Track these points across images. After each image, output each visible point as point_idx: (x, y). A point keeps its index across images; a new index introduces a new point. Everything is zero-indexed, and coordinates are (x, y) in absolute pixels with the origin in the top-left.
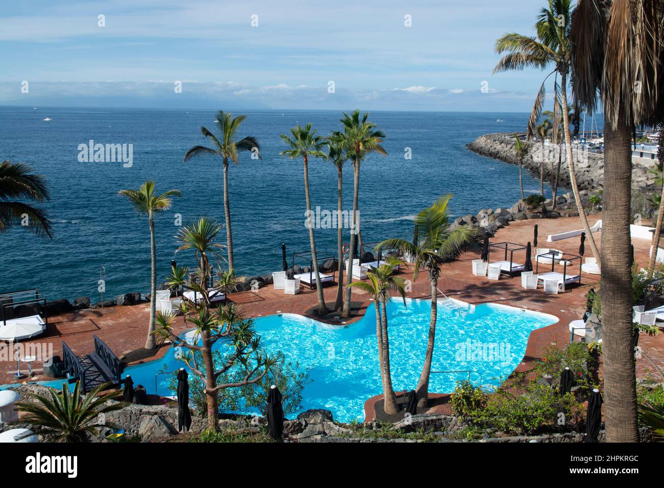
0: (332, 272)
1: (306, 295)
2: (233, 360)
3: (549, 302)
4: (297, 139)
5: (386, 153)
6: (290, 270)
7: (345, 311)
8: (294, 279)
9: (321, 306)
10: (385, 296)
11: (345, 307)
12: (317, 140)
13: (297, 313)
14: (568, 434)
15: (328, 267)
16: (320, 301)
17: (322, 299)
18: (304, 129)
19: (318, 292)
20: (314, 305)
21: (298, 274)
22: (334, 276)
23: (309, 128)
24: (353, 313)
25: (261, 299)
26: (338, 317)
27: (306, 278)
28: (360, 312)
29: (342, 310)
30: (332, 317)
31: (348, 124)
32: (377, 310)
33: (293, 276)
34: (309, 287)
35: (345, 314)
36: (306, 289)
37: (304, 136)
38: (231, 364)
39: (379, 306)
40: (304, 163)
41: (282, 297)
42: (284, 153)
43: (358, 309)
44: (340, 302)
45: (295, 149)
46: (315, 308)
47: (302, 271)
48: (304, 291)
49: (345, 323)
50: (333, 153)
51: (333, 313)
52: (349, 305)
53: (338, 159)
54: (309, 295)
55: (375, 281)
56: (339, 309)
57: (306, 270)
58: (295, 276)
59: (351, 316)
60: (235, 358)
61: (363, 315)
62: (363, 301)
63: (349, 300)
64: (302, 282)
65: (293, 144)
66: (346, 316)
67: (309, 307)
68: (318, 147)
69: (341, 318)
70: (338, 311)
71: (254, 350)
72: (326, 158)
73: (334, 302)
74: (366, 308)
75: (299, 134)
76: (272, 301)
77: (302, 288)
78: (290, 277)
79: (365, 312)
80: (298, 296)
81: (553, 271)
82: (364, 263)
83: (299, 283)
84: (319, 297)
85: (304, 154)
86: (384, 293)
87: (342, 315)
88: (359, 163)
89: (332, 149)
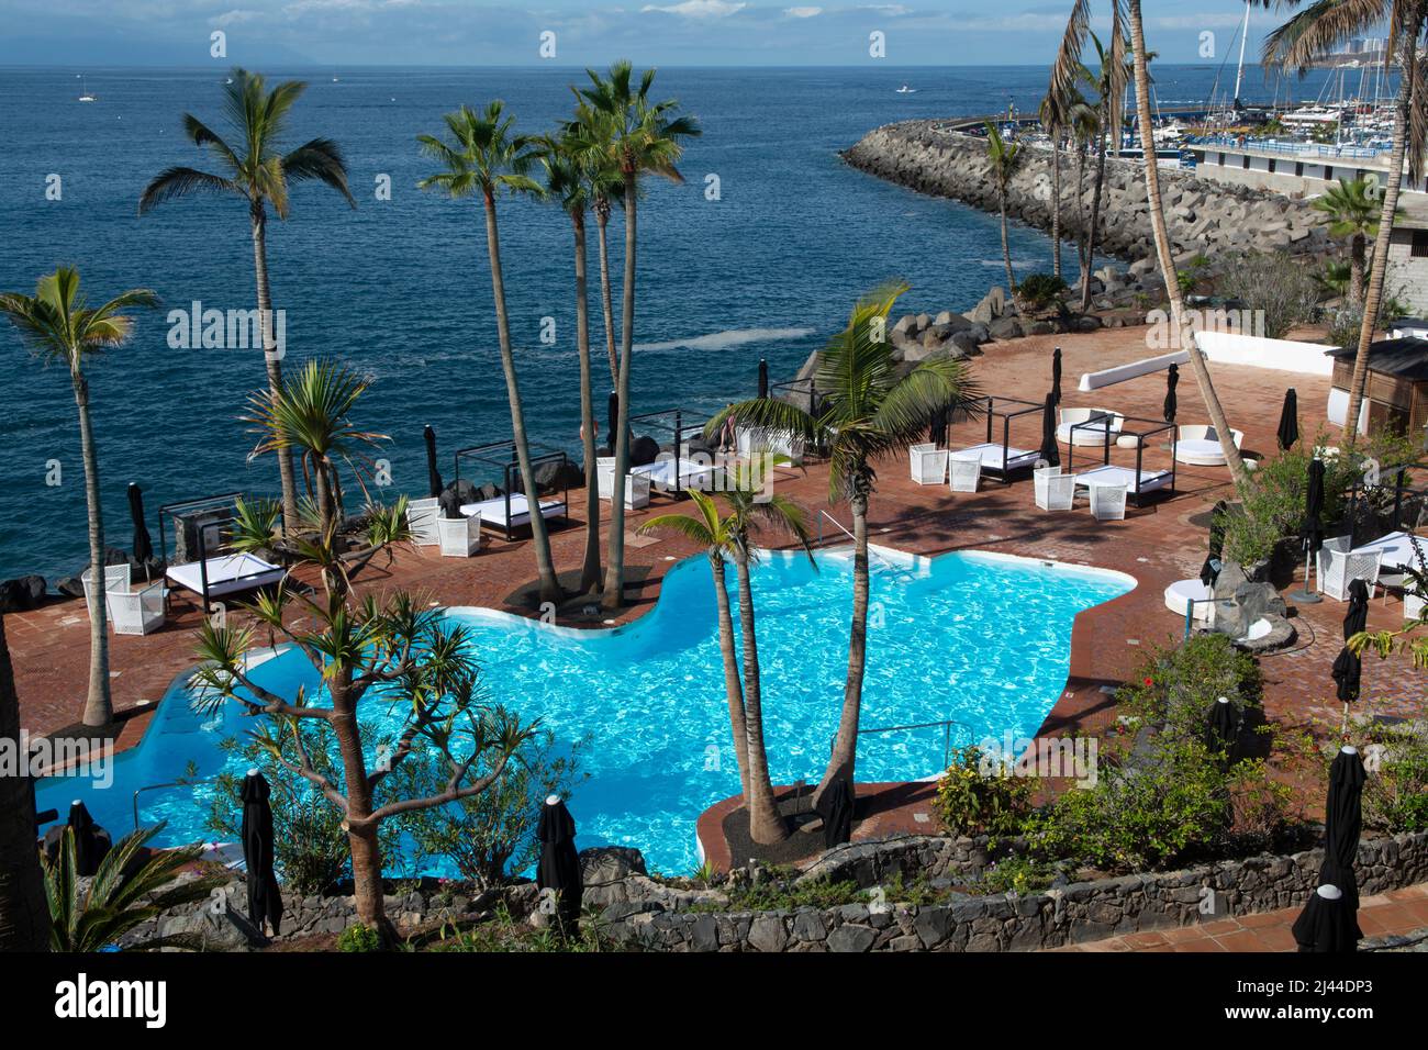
0: (555, 493)
1: (497, 556)
2: (410, 739)
3: (1108, 539)
4: (465, 143)
5: (680, 177)
6: (446, 494)
7: (609, 593)
8: (461, 516)
9: (546, 582)
10: (746, 547)
11: (610, 581)
12: (519, 144)
13: (485, 606)
14: (1253, 859)
15: (545, 482)
16: (542, 570)
17: (549, 563)
18: (483, 119)
19: (536, 546)
20: (525, 581)
21: (469, 503)
22: (566, 504)
23: (495, 113)
24: (630, 595)
25: (382, 574)
26: (592, 609)
27: (493, 511)
28: (646, 592)
29: (601, 589)
30: (579, 608)
31: (603, 101)
32: (718, 584)
33: (457, 509)
34: (505, 536)
35: (609, 600)
36: (495, 540)
37: (483, 135)
38: (406, 748)
39: (723, 573)
40: (486, 208)
41: (435, 565)
42: (430, 182)
43: (641, 585)
44: (593, 571)
45: (459, 172)
46: (530, 589)
47: (477, 496)
48: (491, 546)
49: (611, 622)
50: (559, 180)
51: (577, 600)
52: (620, 576)
53: (572, 197)
54: (507, 556)
55: (710, 511)
56: (594, 586)
57: (489, 490)
58: (464, 510)
59: (624, 604)
60: (415, 733)
61: (656, 600)
62: (650, 562)
63: (620, 564)
64: (484, 524)
65: (455, 161)
66: (611, 605)
67: (512, 588)
68: (521, 166)
69: (600, 611)
70: (590, 592)
71: (461, 709)
72: (539, 192)
73: (579, 571)
74: (659, 580)
75: (471, 132)
76: (412, 578)
77: (485, 538)
78: (453, 512)
79: (660, 591)
80: (474, 559)
81: (1107, 463)
82: (637, 464)
83: (478, 528)
84: (540, 560)
85: (488, 188)
86: (744, 540)
87: (604, 604)
88: (634, 205)
89: (556, 170)
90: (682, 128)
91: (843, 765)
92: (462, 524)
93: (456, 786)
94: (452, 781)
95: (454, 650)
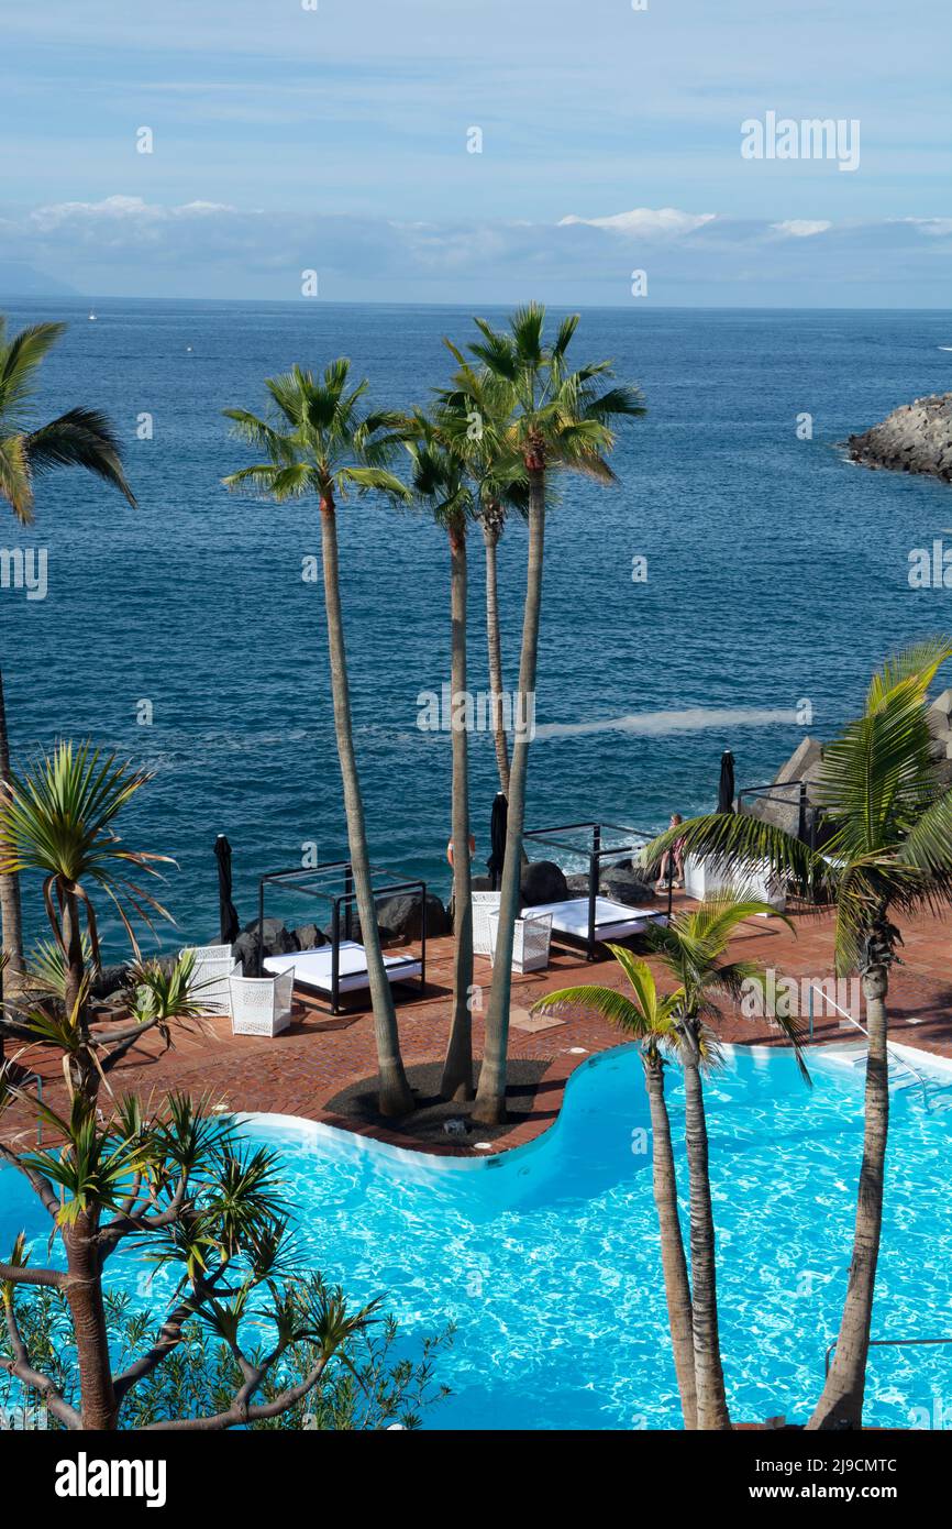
0: (407, 942)
1: (317, 1036)
2: (179, 1322)
4: (293, 419)
5: (610, 474)
6: (244, 940)
7: (484, 1101)
8: (265, 974)
9: (389, 1079)
10: (697, 1041)
11: (486, 1083)
12: (373, 424)
13: (295, 1112)
15: (392, 926)
16: (384, 1062)
17: (395, 1051)
18: (323, 386)
19: (375, 1022)
20: (358, 1077)
21: (278, 954)
22: (422, 960)
23: (340, 378)
24: (515, 1104)
25: (145, 1058)
26: (458, 1125)
27: (313, 967)
28: (541, 1102)
29: (471, 1094)
30: (436, 1123)
31: (502, 363)
32: (653, 1096)
33: (259, 963)
34: (328, 1006)
35: (483, 1113)
36: (315, 1012)
37: (323, 410)
38: (173, 1337)
39: (661, 1079)
40: (322, 515)
41: (224, 1048)
42: (242, 477)
43: (533, 1090)
44: (461, 1066)
45: (284, 463)
46: (366, 1090)
47: (290, 943)
48: (308, 1020)
49: (485, 1146)
50: (429, 478)
51: (436, 1109)
52: (501, 1076)
53: (451, 501)
54: (331, 1037)
55: (644, 982)
56: (461, 1089)
57: (307, 936)
58: (270, 964)
59: (507, 1119)
60: (188, 1313)
61: (555, 1114)
62: (545, 1056)
63: (502, 1057)
64: (300, 986)
65: (280, 447)
66: (487, 1120)
67: (337, 1086)
68: (374, 455)
69: (469, 1128)
70: (455, 1098)
71: (260, 1279)
72: (401, 495)
73: (441, 1063)
74: (560, 1084)
75: (305, 405)
76: (187, 1065)
77: (299, 1008)
78: (252, 967)
79: (560, 1100)
80: (283, 1040)
82: (531, 905)
83: (289, 992)
84: (381, 1046)
85: (323, 483)
86: (695, 1029)
87: (476, 1117)
88: (541, 516)
89: (425, 460)
90: (616, 403)
91: (846, 1395)
92: (264, 987)
93: (247, 1400)
94: (242, 1392)
95: (254, 1186)
